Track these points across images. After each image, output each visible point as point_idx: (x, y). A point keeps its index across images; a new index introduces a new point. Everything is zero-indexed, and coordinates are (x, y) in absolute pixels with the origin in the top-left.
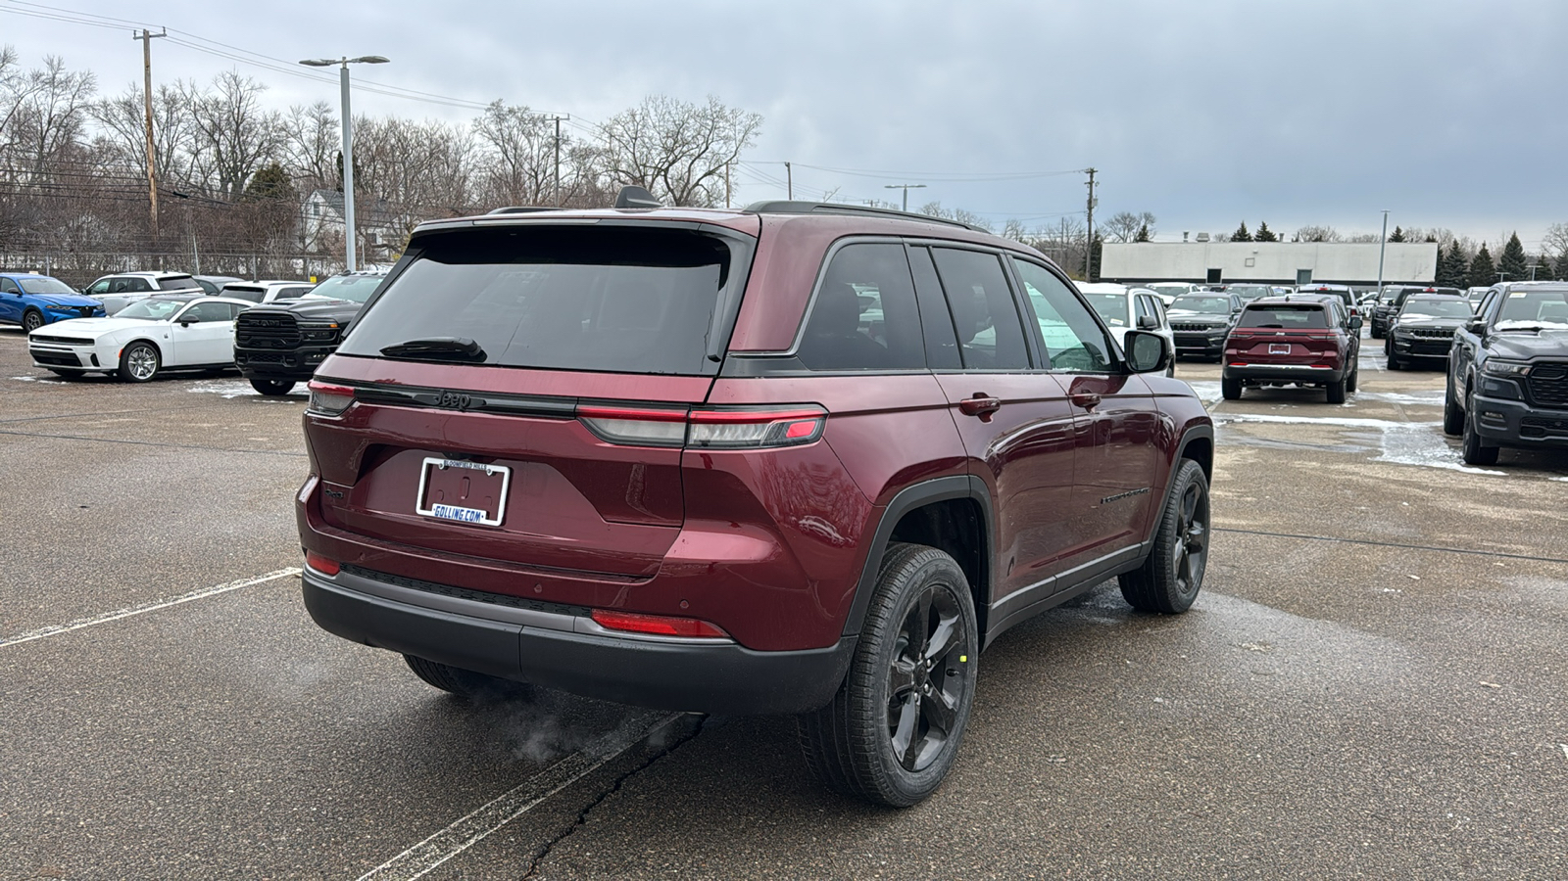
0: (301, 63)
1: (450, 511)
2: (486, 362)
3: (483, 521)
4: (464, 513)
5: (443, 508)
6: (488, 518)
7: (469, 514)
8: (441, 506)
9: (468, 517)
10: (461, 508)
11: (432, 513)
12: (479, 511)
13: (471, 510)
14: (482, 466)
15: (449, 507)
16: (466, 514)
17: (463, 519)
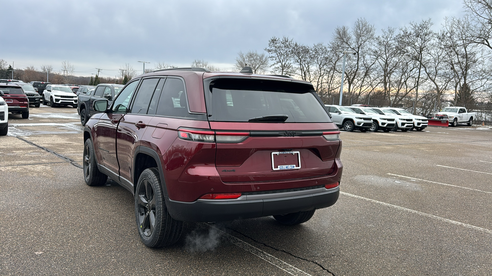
1: (284, 167)
2: (285, 122)
3: (295, 168)
4: (289, 167)
5: (282, 167)
6: (296, 167)
7: (291, 167)
8: (281, 166)
9: (291, 168)
10: (288, 166)
11: (278, 169)
12: (293, 165)
13: (291, 165)
14: (291, 152)
15: (284, 166)
16: (290, 167)
17: (289, 168)
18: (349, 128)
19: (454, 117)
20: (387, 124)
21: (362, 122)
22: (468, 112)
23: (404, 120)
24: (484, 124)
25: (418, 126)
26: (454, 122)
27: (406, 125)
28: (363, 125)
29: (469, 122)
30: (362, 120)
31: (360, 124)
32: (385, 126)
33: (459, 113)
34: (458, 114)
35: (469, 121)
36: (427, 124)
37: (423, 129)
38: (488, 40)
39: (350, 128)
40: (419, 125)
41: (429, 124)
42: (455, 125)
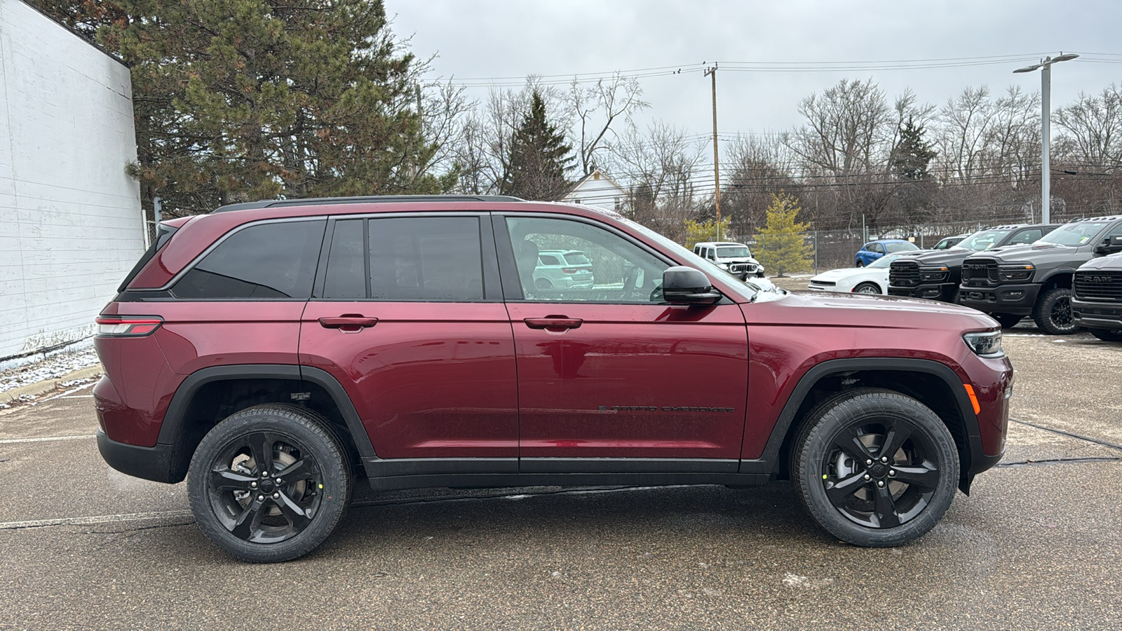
0: (1014, 72)
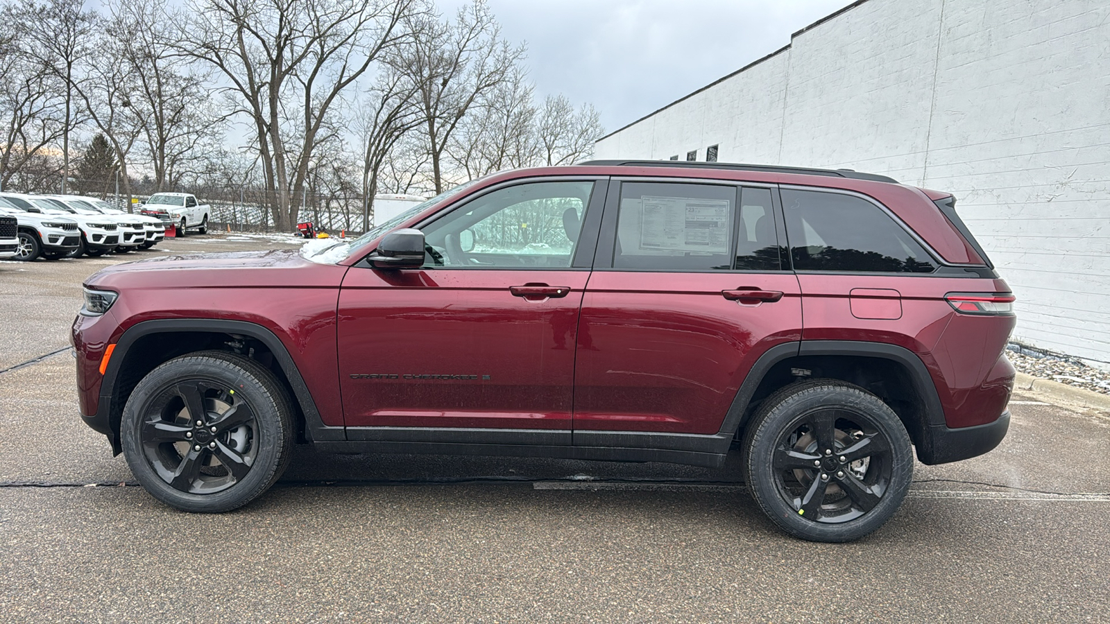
18: (23, 251)
19: (182, 217)
20: (105, 237)
21: (60, 236)
22: (200, 205)
23: (129, 226)
24: (229, 229)
25: (148, 239)
26: (181, 225)
27: (134, 237)
28: (62, 244)
29: (202, 226)
30: (60, 230)
31: (56, 240)
32: (102, 241)
33: (187, 207)
34: (186, 209)
35: (202, 224)
36: (163, 235)
37: (150, 246)
38: (219, 53)
39: (29, 252)
40: (150, 237)
41: (168, 235)
42: (183, 232)
